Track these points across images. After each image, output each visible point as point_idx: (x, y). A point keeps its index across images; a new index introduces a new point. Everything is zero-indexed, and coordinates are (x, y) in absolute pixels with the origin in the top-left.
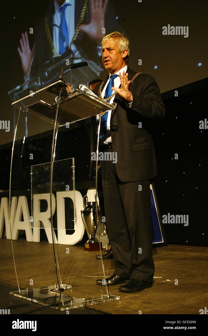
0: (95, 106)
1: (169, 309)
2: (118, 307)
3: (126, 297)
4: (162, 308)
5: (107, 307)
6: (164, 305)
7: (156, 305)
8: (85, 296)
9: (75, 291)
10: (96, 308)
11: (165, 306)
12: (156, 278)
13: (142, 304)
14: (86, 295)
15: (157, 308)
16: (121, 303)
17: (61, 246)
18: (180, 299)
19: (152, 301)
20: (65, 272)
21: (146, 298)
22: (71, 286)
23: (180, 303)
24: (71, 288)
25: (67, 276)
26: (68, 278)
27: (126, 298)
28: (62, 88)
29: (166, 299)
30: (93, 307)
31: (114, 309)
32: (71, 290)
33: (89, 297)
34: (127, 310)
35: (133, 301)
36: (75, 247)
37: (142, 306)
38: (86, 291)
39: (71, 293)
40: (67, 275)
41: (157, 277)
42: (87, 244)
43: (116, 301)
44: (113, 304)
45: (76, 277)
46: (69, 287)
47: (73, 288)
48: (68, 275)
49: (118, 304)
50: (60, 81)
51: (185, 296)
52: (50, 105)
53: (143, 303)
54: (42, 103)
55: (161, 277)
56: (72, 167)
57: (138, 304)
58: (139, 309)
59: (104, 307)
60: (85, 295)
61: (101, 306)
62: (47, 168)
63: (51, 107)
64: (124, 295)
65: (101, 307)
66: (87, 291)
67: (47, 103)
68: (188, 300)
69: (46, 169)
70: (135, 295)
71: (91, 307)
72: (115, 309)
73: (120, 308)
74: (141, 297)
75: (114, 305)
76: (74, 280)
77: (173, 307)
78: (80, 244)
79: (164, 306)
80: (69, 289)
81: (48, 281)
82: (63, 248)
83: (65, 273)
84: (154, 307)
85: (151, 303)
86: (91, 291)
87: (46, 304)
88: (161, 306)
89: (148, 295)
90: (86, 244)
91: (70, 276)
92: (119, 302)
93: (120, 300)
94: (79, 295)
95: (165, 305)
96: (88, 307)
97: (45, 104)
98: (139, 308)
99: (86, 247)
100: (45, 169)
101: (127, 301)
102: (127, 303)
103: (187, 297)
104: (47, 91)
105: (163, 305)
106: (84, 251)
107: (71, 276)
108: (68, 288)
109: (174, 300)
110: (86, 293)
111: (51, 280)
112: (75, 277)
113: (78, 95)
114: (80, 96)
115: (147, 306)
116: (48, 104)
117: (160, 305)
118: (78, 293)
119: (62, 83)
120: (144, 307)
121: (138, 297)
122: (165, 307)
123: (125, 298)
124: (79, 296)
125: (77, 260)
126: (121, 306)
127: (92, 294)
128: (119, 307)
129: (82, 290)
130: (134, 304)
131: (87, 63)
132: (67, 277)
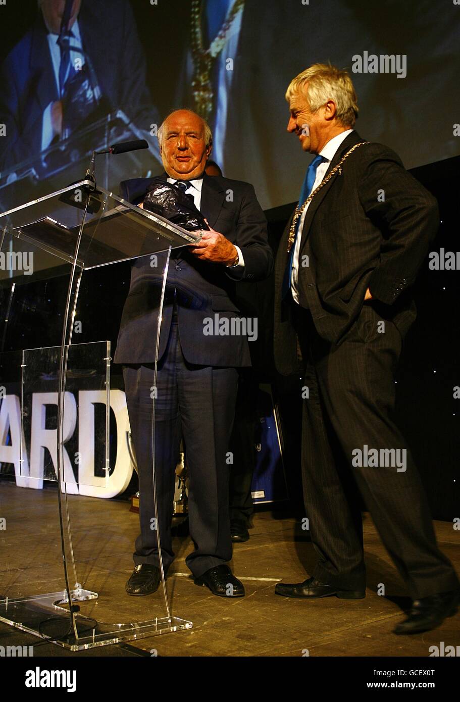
0: (159, 235)
1: (289, 652)
2: (187, 645)
3: (205, 623)
4: (275, 650)
5: (165, 644)
6: (280, 643)
7: (264, 643)
8: (124, 618)
9: (103, 605)
10: (143, 647)
11: (281, 645)
12: (269, 582)
13: (236, 639)
14: (125, 614)
15: (265, 651)
16: (194, 635)
17: (85, 498)
18: (311, 631)
19: (256, 634)
20: (87, 560)
21: (245, 627)
22: (97, 594)
23: (311, 640)
24: (97, 597)
25: (91, 569)
26: (93, 574)
27: (205, 625)
28: (90, 196)
29: (285, 631)
30: (138, 643)
31: (179, 649)
32: (97, 603)
33: (131, 619)
34: (203, 653)
35: (218, 632)
36: (112, 503)
37: (235, 644)
38: (125, 605)
39: (95, 609)
40: (90, 566)
41: (271, 580)
42: (136, 499)
43: (184, 631)
44: (178, 638)
45: (110, 573)
46: (92, 596)
47: (101, 598)
48: (94, 567)
49: (188, 637)
50: (86, 182)
51: (323, 623)
52: (66, 227)
53: (238, 637)
54: (49, 222)
55: (278, 578)
56: (106, 360)
57: (227, 639)
58: (228, 651)
59: (159, 644)
60: (124, 616)
61: (153, 641)
62: (54, 356)
63: (68, 232)
64: (201, 619)
65: (152, 644)
66: (128, 607)
67: (60, 224)
68: (328, 633)
69: (52, 358)
70: (224, 619)
71: (132, 644)
72: (181, 649)
73: (191, 647)
74: (236, 625)
75: (180, 639)
76: (104, 579)
77: (297, 649)
78: (123, 497)
79: (279, 645)
80: (92, 600)
81: (53, 580)
82: (89, 503)
83: (87, 563)
84: (259, 648)
85: (254, 638)
86: (137, 605)
87: (42, 636)
88: (272, 645)
89: (249, 621)
90: (134, 499)
91: (97, 570)
92: (190, 634)
93: (193, 629)
94: (111, 615)
95: (282, 643)
96: (128, 643)
97: (56, 224)
98: (229, 649)
99: (134, 505)
100: (50, 357)
101: (206, 631)
102: (206, 636)
103: (327, 628)
104: (59, 199)
105: (277, 644)
106: (131, 513)
107: (100, 569)
108: (90, 597)
109: (300, 632)
110: (126, 609)
111: (58, 577)
112: (108, 571)
113: (122, 212)
114: (127, 214)
115: (246, 646)
116: (62, 225)
117: (271, 643)
118: (110, 609)
119: (91, 187)
120: (240, 647)
121: (229, 623)
122: (281, 648)
123: (203, 625)
124: (112, 617)
125: (114, 532)
126: (193, 644)
127: (139, 613)
128: (190, 644)
129: (118, 604)
130: (219, 639)
131: (147, 143)
132: (90, 572)
